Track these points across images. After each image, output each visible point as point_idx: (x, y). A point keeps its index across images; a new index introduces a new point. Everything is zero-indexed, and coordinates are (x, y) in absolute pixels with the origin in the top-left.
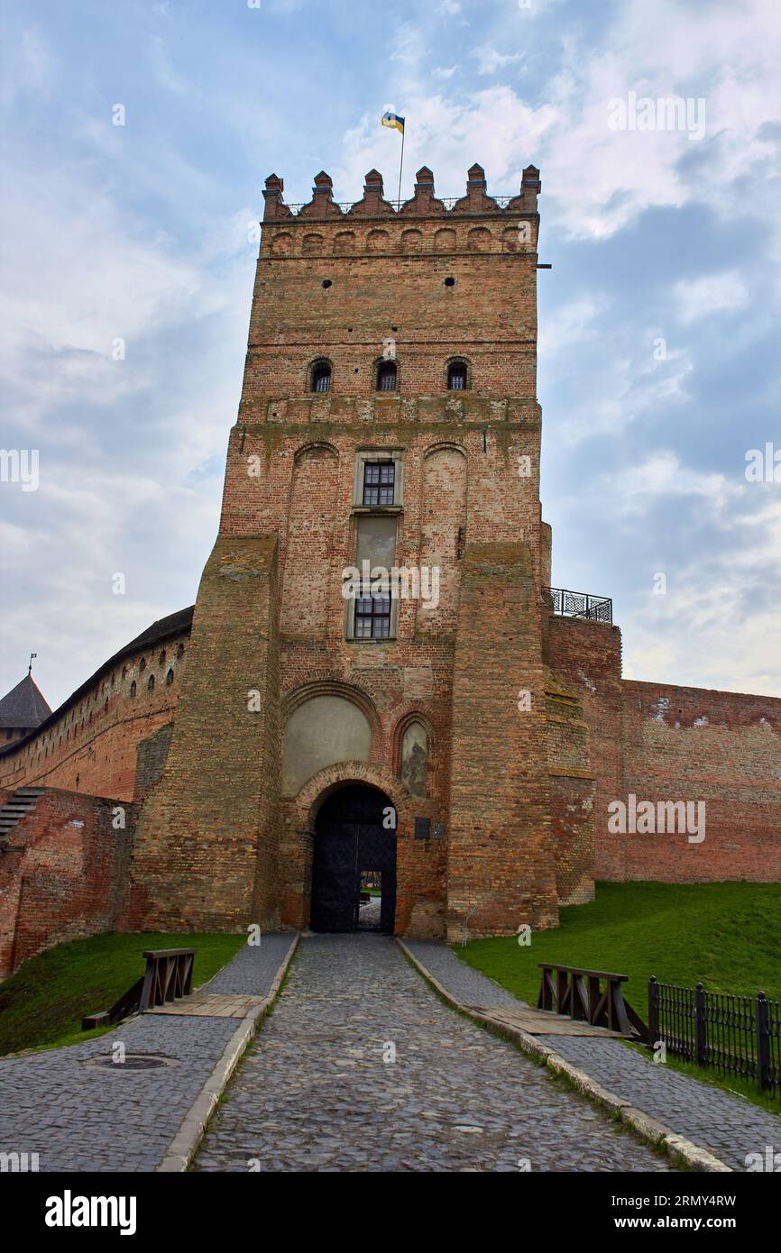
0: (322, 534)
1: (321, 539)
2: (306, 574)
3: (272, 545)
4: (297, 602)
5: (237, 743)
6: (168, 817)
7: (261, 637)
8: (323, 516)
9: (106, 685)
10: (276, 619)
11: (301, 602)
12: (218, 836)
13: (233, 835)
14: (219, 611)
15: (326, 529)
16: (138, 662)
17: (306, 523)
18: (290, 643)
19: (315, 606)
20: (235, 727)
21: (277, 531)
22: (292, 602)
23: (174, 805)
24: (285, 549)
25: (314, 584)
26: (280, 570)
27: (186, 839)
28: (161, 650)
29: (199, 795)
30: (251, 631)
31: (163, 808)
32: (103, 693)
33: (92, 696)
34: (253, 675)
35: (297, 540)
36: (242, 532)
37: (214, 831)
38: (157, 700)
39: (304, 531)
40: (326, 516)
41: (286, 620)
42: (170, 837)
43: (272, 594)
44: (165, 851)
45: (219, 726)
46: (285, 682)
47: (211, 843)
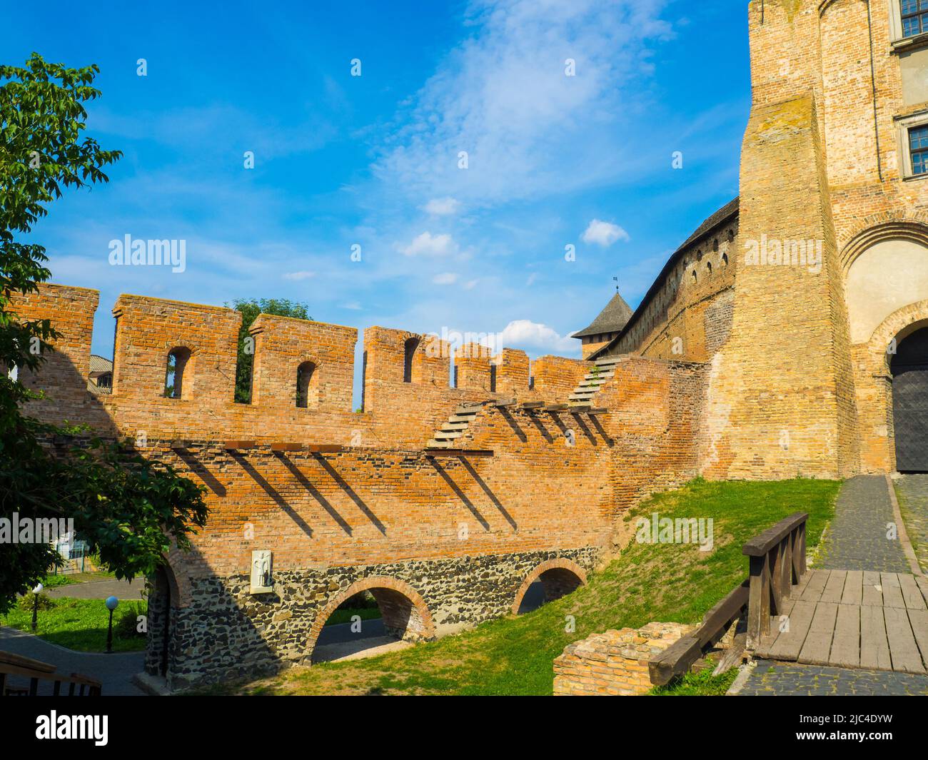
0: (861, 80)
1: (860, 85)
2: (848, 124)
3: (809, 103)
4: (843, 153)
5: (800, 296)
6: (741, 372)
7: (811, 190)
8: (859, 62)
9: (672, 280)
10: (824, 173)
11: (847, 152)
12: (793, 386)
13: (809, 383)
14: (764, 175)
15: (863, 74)
16: (695, 254)
17: (841, 74)
18: (841, 194)
19: (863, 153)
20: (797, 281)
21: (811, 88)
22: (837, 154)
23: (745, 361)
24: (823, 104)
25: (859, 132)
26: (820, 125)
27: (761, 391)
28: (713, 240)
29: (769, 350)
30: (800, 186)
31: (735, 364)
32: (670, 287)
33: (662, 292)
34: (808, 228)
35: (834, 93)
36: (777, 100)
37: (789, 381)
38: (715, 283)
39: (840, 82)
40: (862, 61)
41: (835, 173)
42: (744, 392)
43: (817, 147)
44: (741, 404)
45: (780, 282)
46: (841, 233)
47: (787, 394)
